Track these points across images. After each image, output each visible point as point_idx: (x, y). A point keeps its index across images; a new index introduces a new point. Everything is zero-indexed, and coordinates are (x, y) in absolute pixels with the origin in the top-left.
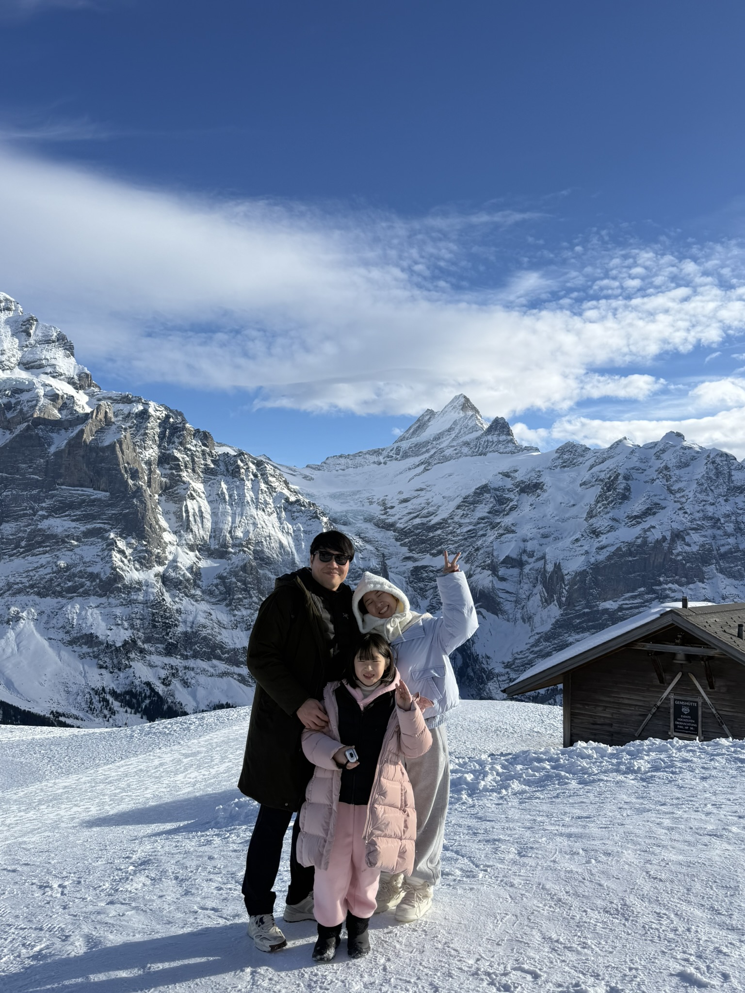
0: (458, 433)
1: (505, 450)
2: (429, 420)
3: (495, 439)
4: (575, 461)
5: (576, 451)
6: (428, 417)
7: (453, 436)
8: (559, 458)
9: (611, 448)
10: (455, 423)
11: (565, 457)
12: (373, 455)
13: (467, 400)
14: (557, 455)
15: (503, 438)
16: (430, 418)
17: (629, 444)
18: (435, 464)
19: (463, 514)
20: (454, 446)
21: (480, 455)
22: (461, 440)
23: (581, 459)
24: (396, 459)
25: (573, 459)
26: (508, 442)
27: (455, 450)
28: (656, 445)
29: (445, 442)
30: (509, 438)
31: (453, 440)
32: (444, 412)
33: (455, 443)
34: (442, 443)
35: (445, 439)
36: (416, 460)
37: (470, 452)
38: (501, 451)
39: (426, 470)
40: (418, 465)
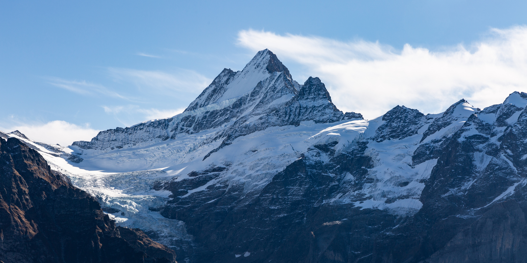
0: (264, 98)
1: (322, 118)
2: (227, 82)
3: (310, 104)
4: (406, 129)
5: (406, 117)
6: (225, 79)
7: (258, 101)
8: (387, 126)
9: (446, 113)
10: (260, 84)
11: (394, 124)
12: (158, 127)
13: (273, 57)
14: (384, 122)
15: (320, 102)
16: (228, 79)
17: (469, 107)
18: (236, 137)
19: (273, 199)
20: (259, 114)
21: (292, 124)
22: (269, 106)
23: (413, 127)
24: (188, 132)
25: (404, 127)
26: (324, 108)
27: (261, 119)
28: (499, 108)
29: (248, 109)
30: (327, 102)
31: (258, 106)
32: (245, 71)
33: (259, 111)
34: (243, 110)
35: (247, 105)
36: (212, 133)
37: (279, 122)
38: (317, 119)
39: (224, 144)
40: (215, 139)
